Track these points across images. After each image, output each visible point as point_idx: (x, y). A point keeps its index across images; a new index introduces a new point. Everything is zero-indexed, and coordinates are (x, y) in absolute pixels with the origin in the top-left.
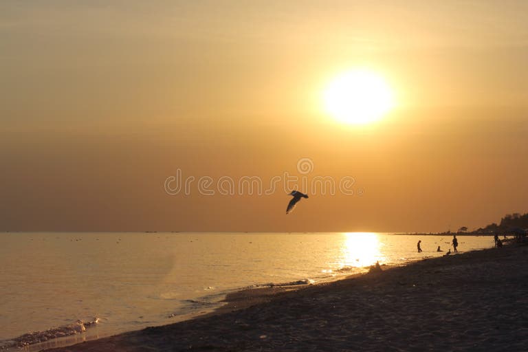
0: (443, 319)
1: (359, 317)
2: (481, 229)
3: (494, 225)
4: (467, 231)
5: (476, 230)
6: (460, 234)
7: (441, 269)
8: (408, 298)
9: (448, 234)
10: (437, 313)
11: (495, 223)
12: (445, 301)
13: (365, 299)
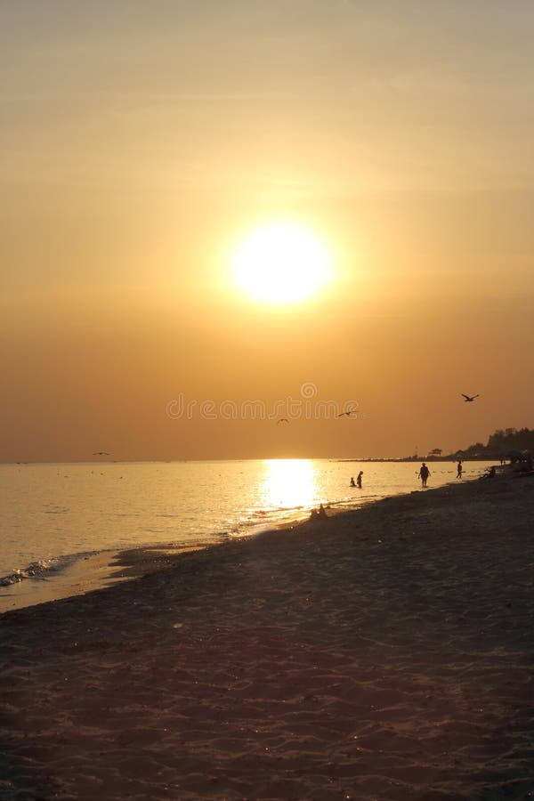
0: (428, 593)
1: (310, 592)
2: (460, 451)
3: (479, 446)
4: (443, 454)
5: (454, 453)
6: (431, 459)
7: (412, 515)
8: (375, 561)
9: (415, 459)
10: (419, 583)
11: (480, 442)
12: (428, 566)
13: (314, 564)
